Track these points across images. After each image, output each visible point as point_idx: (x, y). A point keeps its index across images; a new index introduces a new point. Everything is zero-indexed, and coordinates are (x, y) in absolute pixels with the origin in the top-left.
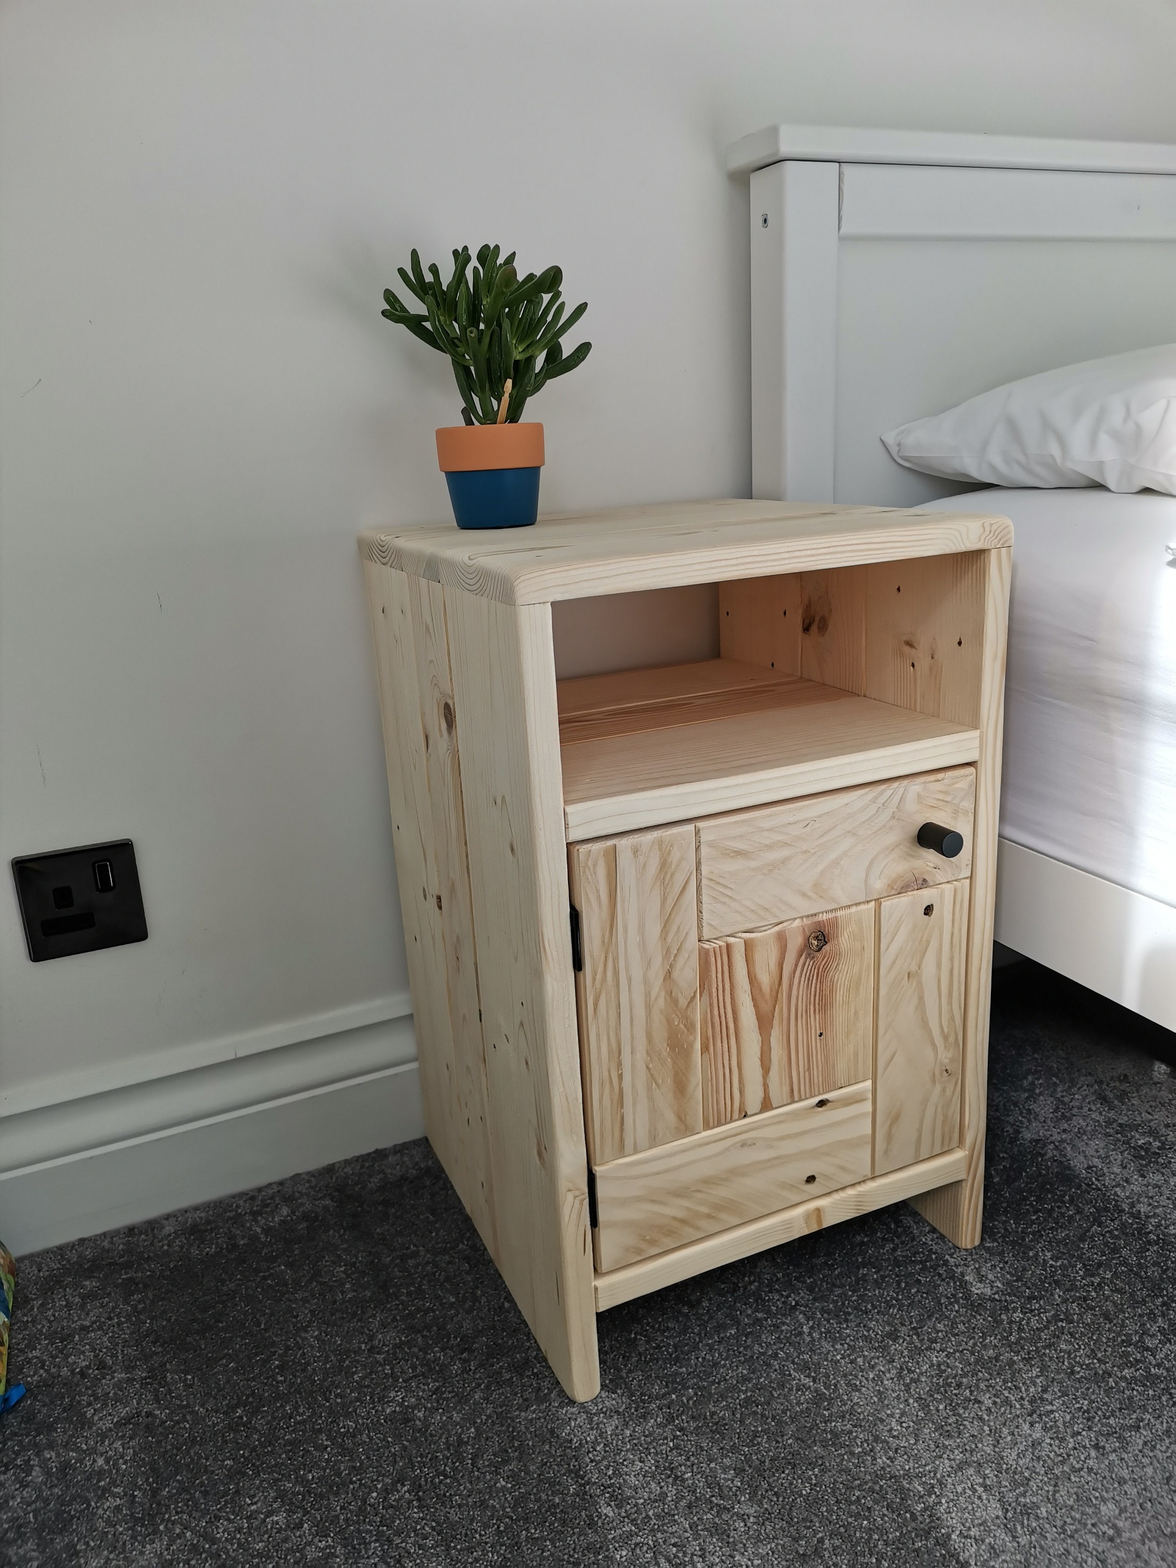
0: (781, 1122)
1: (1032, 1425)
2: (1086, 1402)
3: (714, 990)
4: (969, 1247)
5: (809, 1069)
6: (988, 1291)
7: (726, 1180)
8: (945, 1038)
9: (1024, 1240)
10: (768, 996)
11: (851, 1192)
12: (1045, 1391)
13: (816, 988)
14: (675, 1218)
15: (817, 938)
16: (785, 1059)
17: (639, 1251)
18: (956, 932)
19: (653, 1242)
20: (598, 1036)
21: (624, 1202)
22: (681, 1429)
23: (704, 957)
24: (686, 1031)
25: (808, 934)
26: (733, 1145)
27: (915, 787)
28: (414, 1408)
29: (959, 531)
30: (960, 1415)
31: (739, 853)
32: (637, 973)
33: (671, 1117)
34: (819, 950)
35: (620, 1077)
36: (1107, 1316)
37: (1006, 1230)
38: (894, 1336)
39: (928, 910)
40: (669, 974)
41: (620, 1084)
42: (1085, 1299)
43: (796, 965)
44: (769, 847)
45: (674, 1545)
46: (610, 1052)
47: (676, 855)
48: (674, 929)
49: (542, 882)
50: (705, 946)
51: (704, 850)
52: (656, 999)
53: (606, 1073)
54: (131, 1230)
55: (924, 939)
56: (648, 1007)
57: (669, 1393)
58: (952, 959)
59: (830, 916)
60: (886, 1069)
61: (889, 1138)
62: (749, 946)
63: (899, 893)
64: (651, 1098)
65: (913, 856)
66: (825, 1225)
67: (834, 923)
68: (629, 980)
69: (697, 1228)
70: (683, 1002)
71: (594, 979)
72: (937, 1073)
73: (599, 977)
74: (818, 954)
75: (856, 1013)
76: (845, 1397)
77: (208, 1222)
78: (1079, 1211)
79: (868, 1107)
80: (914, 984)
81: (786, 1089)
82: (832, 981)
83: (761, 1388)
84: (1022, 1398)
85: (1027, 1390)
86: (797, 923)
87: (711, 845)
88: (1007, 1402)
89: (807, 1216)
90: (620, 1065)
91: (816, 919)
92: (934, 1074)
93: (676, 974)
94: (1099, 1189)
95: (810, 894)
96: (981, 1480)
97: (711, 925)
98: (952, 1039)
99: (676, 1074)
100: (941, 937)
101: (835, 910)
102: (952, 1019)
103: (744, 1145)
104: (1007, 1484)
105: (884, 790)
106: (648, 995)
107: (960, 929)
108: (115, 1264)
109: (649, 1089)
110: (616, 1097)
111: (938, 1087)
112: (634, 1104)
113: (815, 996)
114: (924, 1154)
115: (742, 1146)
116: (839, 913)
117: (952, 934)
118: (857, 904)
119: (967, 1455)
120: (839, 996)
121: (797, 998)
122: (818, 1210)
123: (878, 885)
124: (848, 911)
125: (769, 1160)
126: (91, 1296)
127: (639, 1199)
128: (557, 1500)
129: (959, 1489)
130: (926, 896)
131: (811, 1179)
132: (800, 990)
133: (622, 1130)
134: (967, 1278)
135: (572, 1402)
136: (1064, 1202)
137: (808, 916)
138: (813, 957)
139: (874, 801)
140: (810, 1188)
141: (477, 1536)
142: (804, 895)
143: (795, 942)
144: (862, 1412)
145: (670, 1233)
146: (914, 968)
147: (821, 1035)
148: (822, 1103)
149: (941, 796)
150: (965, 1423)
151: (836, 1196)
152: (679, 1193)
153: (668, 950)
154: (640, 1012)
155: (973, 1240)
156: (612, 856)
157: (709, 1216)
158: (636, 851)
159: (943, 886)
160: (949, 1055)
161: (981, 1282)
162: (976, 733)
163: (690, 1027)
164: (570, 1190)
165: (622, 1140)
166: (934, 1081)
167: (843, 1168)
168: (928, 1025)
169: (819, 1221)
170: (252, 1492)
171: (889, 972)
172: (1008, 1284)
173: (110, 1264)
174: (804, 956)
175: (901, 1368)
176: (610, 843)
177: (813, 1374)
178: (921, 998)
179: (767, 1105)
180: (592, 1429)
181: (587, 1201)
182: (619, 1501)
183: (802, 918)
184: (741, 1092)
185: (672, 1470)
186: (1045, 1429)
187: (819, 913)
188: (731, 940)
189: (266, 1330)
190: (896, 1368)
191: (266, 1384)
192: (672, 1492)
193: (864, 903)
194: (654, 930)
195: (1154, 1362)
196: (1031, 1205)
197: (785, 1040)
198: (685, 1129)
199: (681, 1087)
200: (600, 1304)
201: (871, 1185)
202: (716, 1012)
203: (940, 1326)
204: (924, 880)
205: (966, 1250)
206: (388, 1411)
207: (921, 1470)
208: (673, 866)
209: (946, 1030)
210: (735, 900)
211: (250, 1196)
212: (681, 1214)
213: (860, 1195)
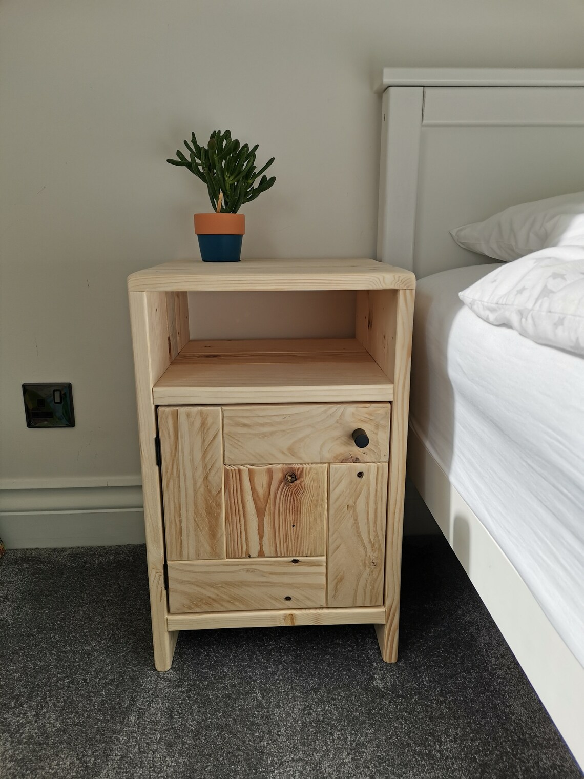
0: (271, 565)
1: (349, 754)
2: (384, 754)
3: (232, 490)
4: (388, 662)
5: (286, 542)
6: (381, 686)
7: (238, 586)
8: (373, 545)
9: (420, 667)
10: (262, 500)
11: (313, 611)
12: (369, 742)
13: (290, 501)
14: (209, 597)
15: (291, 476)
16: (272, 534)
17: (190, 608)
18: (379, 489)
19: (197, 606)
20: (169, 498)
21: (182, 582)
22: (189, 697)
23: (226, 472)
24: (216, 507)
25: (285, 473)
26: (243, 569)
27: (351, 409)
28: (95, 650)
29: (379, 279)
30: (317, 737)
31: (245, 425)
32: (189, 474)
33: (207, 547)
34: (292, 482)
35: (180, 521)
36: (431, 718)
37: (415, 660)
38: (316, 690)
39: (360, 475)
40: (206, 478)
41: (180, 525)
42: (427, 706)
43: (279, 487)
44: (263, 425)
45: (147, 743)
46: (175, 508)
47: (210, 420)
48: (209, 456)
49: (140, 422)
50: (227, 468)
51: (226, 421)
52: (199, 488)
53: (173, 518)
54: (55, 550)
55: (358, 490)
56: (195, 491)
57: (196, 680)
58: (376, 503)
59: (299, 466)
60: (334, 553)
61: (336, 589)
62: (251, 473)
63: (341, 463)
64: (197, 535)
65: (349, 444)
66: (296, 624)
67: (301, 470)
68: (185, 476)
69: (222, 606)
70: (214, 492)
71: (167, 472)
72: (367, 562)
73: (169, 471)
74: (292, 484)
75: (315, 519)
76: (270, 709)
77: (83, 554)
78: (463, 663)
79: (324, 570)
80: (352, 512)
81: (273, 549)
82: (300, 500)
83: (238, 692)
84: (354, 741)
85: (360, 738)
86: (280, 466)
87: (230, 418)
88: (345, 740)
89: (285, 617)
90: (180, 515)
91: (290, 466)
92: (365, 563)
93: (210, 478)
94: (483, 656)
95: (286, 452)
96: (301, 770)
97: (229, 458)
98: (377, 546)
99: (210, 527)
100: (369, 490)
101: (304, 464)
102: (377, 536)
103: (248, 570)
104: (312, 777)
105: (332, 407)
106: (195, 484)
107: (382, 489)
108: (40, 561)
109: (196, 530)
110: (178, 530)
111: (368, 570)
112: (188, 536)
113: (290, 505)
114: (359, 603)
115: (248, 571)
116: (305, 466)
117: (376, 490)
118: (316, 463)
119: (305, 756)
120: (304, 508)
121: (279, 504)
122: (292, 615)
123: (328, 455)
124: (310, 466)
125: (263, 582)
126: (22, 570)
127: (189, 582)
128: (117, 707)
129: (288, 769)
130: (359, 467)
131: (288, 598)
132: (280, 500)
133: (181, 547)
134: (375, 676)
135: (156, 670)
136: (458, 656)
137: (287, 464)
138: (289, 485)
139: (325, 411)
140: (287, 602)
141: (77, 709)
142: (283, 453)
143: (278, 476)
144: (273, 719)
145: (206, 604)
146: (351, 503)
147: (294, 526)
148: (295, 561)
149: (367, 416)
150: (317, 741)
151: (304, 612)
152: (212, 585)
153: (206, 466)
154: (191, 492)
155: (390, 658)
156: (176, 416)
157: (229, 601)
158: (188, 415)
159: (370, 464)
160: (376, 554)
161: (381, 680)
162: (392, 386)
163: (219, 506)
164: (153, 569)
165: (181, 552)
166: (365, 566)
167: (309, 599)
168: (361, 535)
169: (292, 621)
170: (16, 662)
171: (335, 502)
172: (394, 686)
173: (38, 560)
174: (283, 484)
175: (308, 707)
176: (175, 409)
177: (265, 694)
178: (356, 520)
179: (261, 554)
180: (155, 683)
181: (162, 577)
182: (140, 716)
183: (283, 464)
184: (247, 544)
185: (171, 712)
186: (353, 759)
187: (294, 464)
188: (242, 467)
189: (69, 602)
190: (306, 705)
191: (52, 623)
192: (163, 721)
193: (321, 463)
194: (198, 455)
195: (437, 748)
196: (439, 652)
197: (272, 524)
198: (215, 554)
199: (213, 534)
200: (169, 628)
201: (325, 611)
202: (233, 501)
203: (343, 694)
204: (357, 458)
205: (387, 663)
206: (86, 648)
207: (277, 754)
208: (209, 425)
209: (373, 541)
210: (243, 448)
211: (103, 548)
212: (213, 596)
213: (317, 614)
